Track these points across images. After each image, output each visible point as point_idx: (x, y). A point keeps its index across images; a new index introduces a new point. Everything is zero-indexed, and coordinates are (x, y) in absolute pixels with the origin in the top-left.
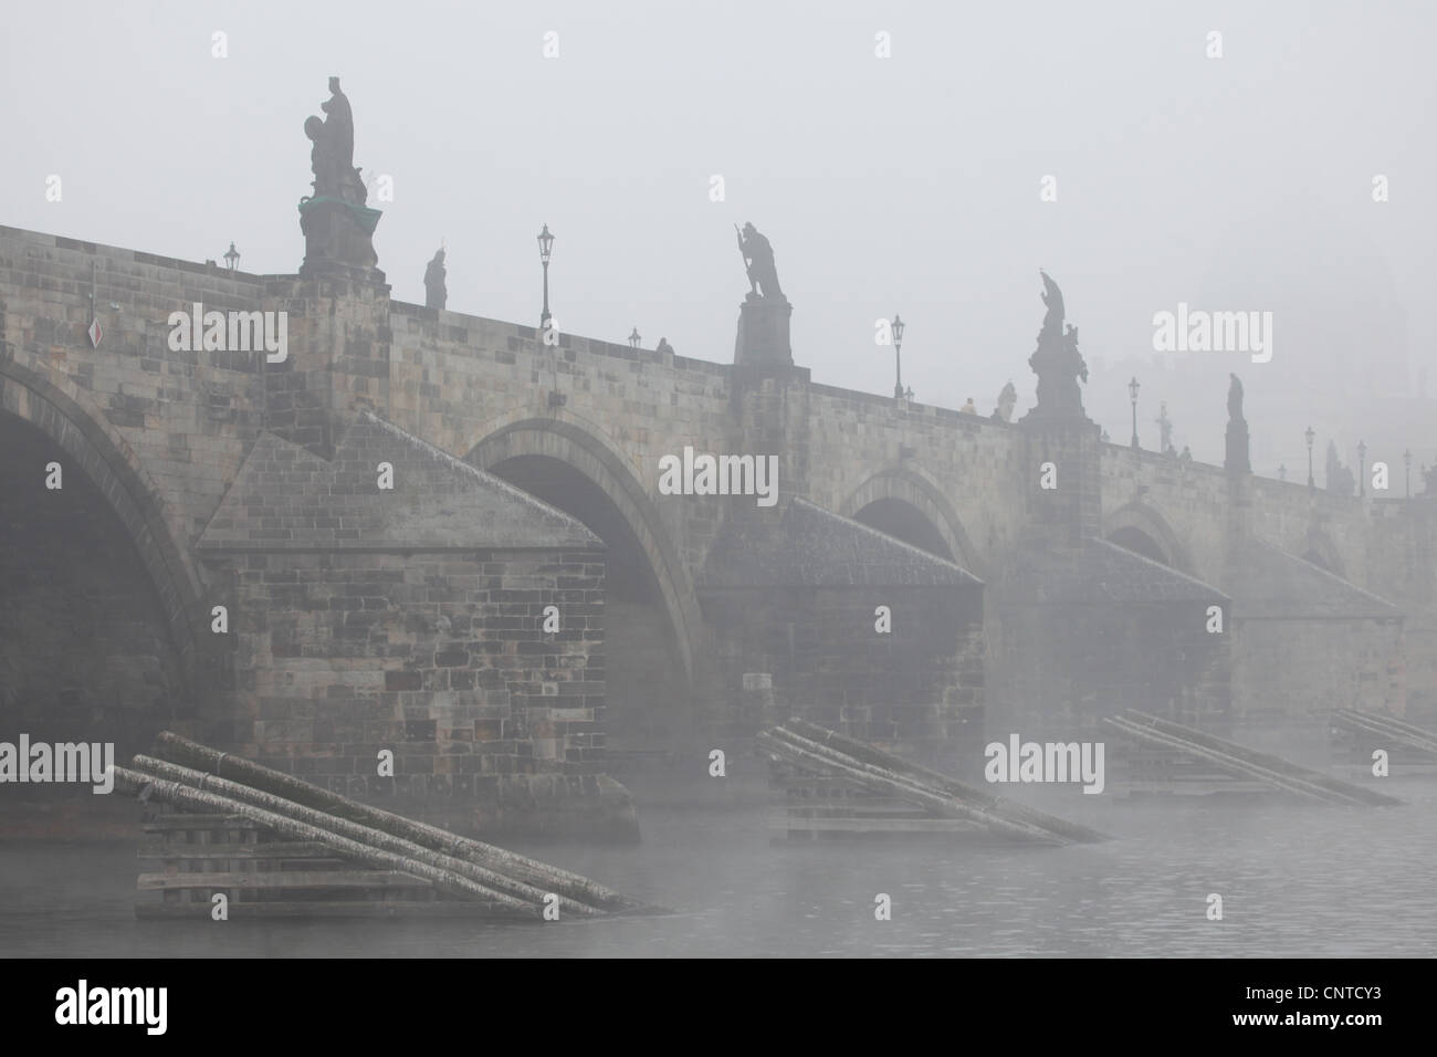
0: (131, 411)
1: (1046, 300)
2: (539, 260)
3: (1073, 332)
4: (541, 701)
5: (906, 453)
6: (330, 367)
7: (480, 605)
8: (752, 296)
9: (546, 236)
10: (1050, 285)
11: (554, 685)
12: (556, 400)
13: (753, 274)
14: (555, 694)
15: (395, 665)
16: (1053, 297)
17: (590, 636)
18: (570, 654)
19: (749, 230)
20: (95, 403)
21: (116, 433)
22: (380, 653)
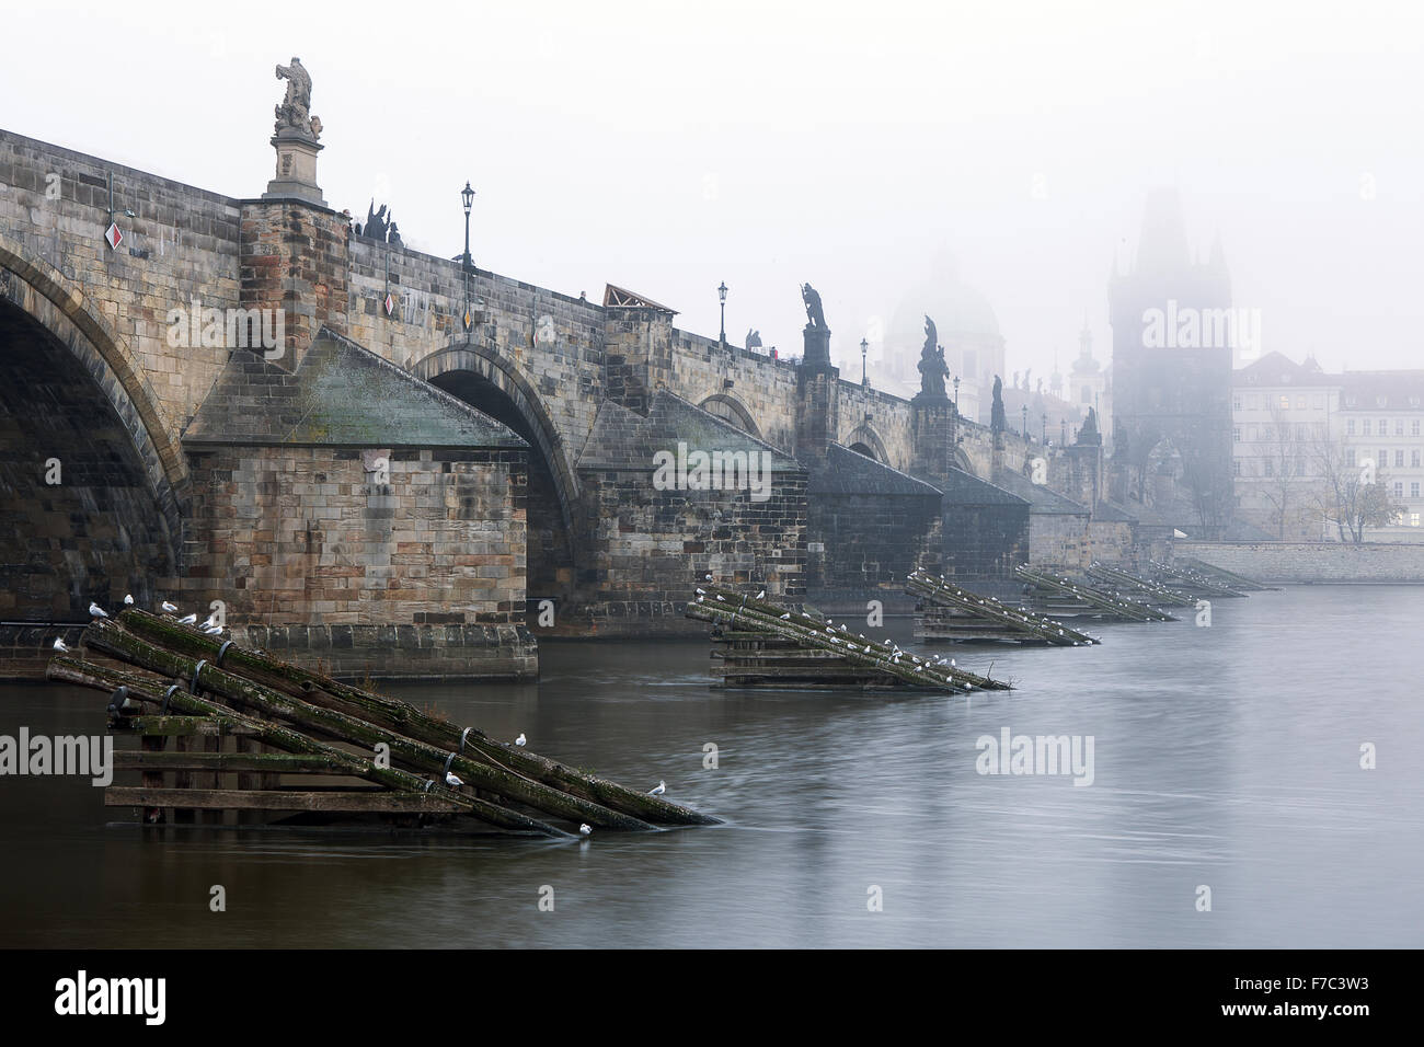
0: (549, 386)
1: (927, 331)
2: (719, 302)
3: (942, 350)
4: (772, 561)
5: (868, 418)
6: (647, 362)
7: (738, 504)
8: (809, 326)
9: (723, 288)
10: (929, 322)
11: (780, 551)
12: (728, 384)
13: (810, 313)
14: (780, 556)
15: (689, 538)
16: (931, 330)
17: (800, 523)
18: (789, 533)
19: (808, 288)
20: (534, 382)
21: (543, 399)
22: (681, 532)
